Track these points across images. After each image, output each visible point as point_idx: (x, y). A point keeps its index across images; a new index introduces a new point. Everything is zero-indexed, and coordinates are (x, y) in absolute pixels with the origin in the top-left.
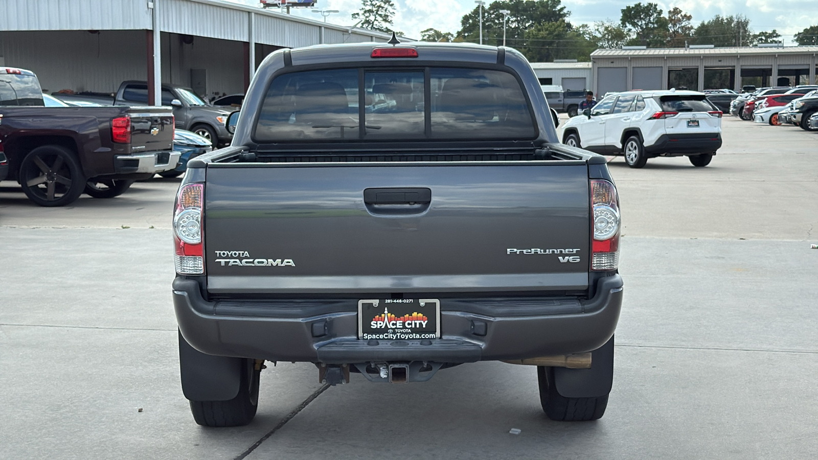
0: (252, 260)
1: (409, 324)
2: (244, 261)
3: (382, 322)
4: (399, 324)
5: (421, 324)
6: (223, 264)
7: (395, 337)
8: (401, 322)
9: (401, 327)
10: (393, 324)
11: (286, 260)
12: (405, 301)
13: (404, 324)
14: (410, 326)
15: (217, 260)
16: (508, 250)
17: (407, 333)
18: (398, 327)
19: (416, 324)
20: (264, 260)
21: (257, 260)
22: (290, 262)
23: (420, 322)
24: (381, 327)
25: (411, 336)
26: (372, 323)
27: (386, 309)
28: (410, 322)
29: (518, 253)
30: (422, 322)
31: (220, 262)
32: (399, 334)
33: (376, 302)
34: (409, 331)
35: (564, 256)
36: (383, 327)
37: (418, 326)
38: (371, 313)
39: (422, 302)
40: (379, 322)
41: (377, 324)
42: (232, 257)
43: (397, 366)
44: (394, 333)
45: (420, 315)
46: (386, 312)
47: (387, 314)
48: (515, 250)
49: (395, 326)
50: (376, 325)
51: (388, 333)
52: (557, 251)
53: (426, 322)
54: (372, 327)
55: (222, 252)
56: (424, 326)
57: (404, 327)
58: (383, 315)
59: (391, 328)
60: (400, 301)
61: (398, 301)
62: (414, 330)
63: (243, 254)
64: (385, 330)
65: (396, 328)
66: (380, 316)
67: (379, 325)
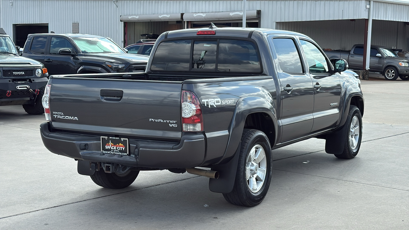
0: (64, 116)
1: (118, 148)
2: (62, 116)
3: (109, 146)
4: (115, 147)
6: (56, 117)
8: (116, 147)
10: (113, 148)
11: (75, 118)
12: (116, 138)
13: (117, 148)
14: (119, 149)
15: (54, 116)
16: (150, 119)
18: (115, 149)
19: (121, 148)
20: (68, 117)
21: (66, 117)
22: (76, 118)
23: (122, 148)
24: (109, 148)
25: (119, 153)
26: (106, 146)
27: (110, 141)
28: (119, 147)
29: (154, 121)
30: (123, 148)
31: (55, 116)
32: (114, 152)
33: (106, 137)
34: (118, 151)
35: (171, 124)
37: (121, 149)
38: (105, 142)
39: (122, 139)
40: (108, 146)
41: (107, 147)
42: (58, 115)
43: (107, 165)
44: (113, 151)
45: (122, 145)
46: (110, 142)
47: (110, 143)
48: (153, 119)
49: (113, 149)
51: (111, 151)
52: (168, 121)
53: (124, 148)
54: (105, 148)
55: (55, 112)
56: (124, 150)
57: (117, 150)
58: (109, 143)
59: (112, 149)
61: (114, 138)
62: (120, 151)
63: (61, 114)
64: (110, 150)
65: (114, 149)
66: (108, 144)
67: (108, 148)
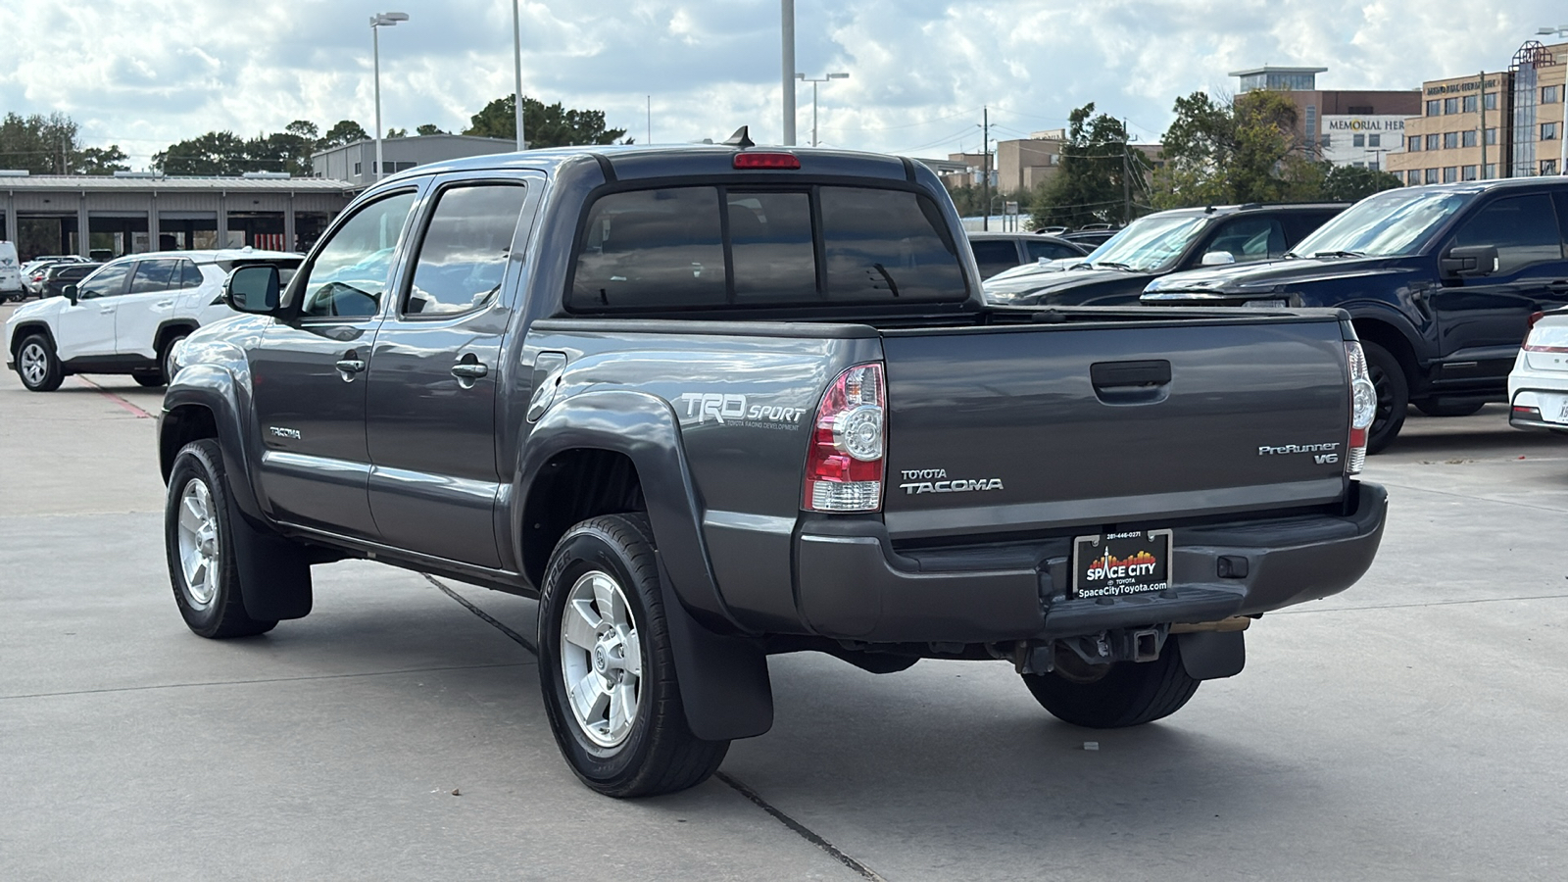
0: (948, 483)
2: (938, 484)
3: (1100, 570)
4: (1121, 570)
5: (1147, 569)
6: (910, 491)
7: (1117, 592)
8: (1124, 567)
9: (1123, 575)
11: (992, 480)
12: (1131, 535)
14: (1135, 573)
15: (903, 486)
16: (1261, 449)
17: (1130, 585)
18: (1120, 575)
19: (1141, 568)
20: (964, 482)
21: (954, 482)
22: (996, 483)
23: (1146, 565)
24: (1099, 577)
25: (1137, 588)
26: (1089, 572)
27: (1107, 549)
28: (1135, 567)
29: (1271, 453)
30: (1149, 565)
31: (906, 488)
33: (1095, 539)
34: (1133, 580)
35: (1320, 453)
36: (1102, 578)
37: (1143, 573)
38: (1091, 556)
39: (1152, 535)
40: (1097, 570)
41: (1094, 573)
42: (924, 480)
43: (1143, 633)
44: (1116, 585)
45: (1147, 554)
46: (1106, 554)
47: (1107, 557)
48: (1268, 448)
49: (1116, 575)
50: (1092, 575)
51: (1108, 586)
52: (1314, 448)
53: (1155, 564)
54: (1088, 578)
55: (910, 472)
56: (1151, 572)
57: (1128, 576)
58: (1103, 559)
59: (1112, 579)
60: (1125, 535)
61: (1122, 536)
62: (1140, 580)
63: (938, 473)
64: (1104, 582)
65: (1118, 578)
66: (1099, 560)
67: (1097, 575)
